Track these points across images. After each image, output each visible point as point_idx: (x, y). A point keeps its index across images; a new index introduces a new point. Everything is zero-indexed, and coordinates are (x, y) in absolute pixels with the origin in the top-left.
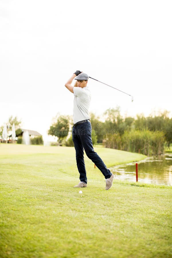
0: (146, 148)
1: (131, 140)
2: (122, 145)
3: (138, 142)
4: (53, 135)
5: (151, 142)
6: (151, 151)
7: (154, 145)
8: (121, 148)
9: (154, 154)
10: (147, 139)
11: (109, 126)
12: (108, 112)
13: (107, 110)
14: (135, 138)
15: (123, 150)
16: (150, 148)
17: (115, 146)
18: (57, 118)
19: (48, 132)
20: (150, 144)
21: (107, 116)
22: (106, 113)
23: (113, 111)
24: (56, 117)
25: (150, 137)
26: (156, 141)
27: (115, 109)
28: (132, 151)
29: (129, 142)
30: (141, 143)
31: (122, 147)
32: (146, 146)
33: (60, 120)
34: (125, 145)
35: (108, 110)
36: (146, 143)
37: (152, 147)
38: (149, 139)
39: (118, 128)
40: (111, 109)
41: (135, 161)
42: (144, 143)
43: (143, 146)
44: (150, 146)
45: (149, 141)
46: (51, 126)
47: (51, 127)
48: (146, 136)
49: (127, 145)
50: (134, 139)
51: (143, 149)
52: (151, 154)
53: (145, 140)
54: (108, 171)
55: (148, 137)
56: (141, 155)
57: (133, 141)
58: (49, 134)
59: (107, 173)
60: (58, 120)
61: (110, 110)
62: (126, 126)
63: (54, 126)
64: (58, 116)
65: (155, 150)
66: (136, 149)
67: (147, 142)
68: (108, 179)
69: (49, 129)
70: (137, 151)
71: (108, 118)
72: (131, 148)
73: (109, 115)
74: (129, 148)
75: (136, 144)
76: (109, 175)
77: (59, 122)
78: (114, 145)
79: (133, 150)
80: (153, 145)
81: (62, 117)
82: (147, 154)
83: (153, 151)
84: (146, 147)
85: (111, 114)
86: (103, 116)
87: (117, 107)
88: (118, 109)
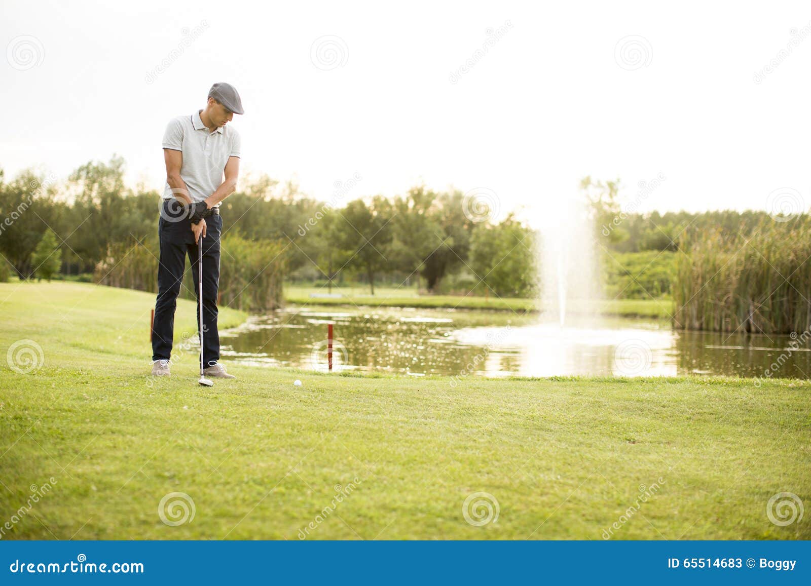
5: (248, 273)
9: (256, 305)
10: (237, 262)
12: (83, 174)
13: (81, 170)
16: (245, 289)
17: (138, 280)
20: (246, 279)
21: (79, 188)
22: (76, 178)
23: (99, 172)
27: (108, 165)
32: (232, 282)
35: (87, 169)
38: (241, 263)
40: (95, 164)
44: (246, 284)
45: (243, 270)
51: (224, 292)
52: (247, 308)
53: (232, 267)
55: (240, 257)
61: (91, 167)
62: (143, 220)
65: (258, 296)
67: (237, 270)
71: (84, 194)
73: (86, 184)
78: (132, 278)
80: (252, 281)
83: (255, 299)
84: (234, 286)
85: (93, 181)
86: (68, 188)
87: (112, 162)
88: (118, 167)
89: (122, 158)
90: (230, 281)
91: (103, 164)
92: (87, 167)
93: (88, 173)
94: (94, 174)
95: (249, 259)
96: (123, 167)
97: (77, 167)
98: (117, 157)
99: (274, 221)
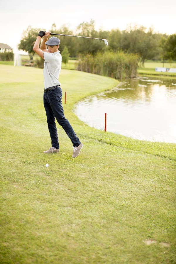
0: (119, 72)
1: (104, 63)
2: (95, 67)
3: (111, 65)
4: (23, 50)
5: (125, 65)
6: (124, 75)
7: (128, 68)
8: (94, 71)
9: (127, 77)
10: (121, 62)
11: (83, 41)
12: (81, 26)
13: (81, 24)
14: (109, 61)
15: (95, 73)
16: (123, 71)
17: (88, 67)
18: (28, 32)
19: (18, 47)
20: (124, 67)
21: (80, 31)
22: (79, 28)
23: (86, 25)
24: (27, 30)
25: (124, 60)
26: (130, 64)
27: (89, 23)
28: (105, 75)
29: (102, 64)
30: (115, 66)
31: (95, 69)
32: (119, 69)
33: (31, 34)
34: (97, 67)
35: (82, 24)
36: (119, 66)
37: (126, 70)
38: (122, 62)
39: (92, 44)
40: (85, 23)
41: (107, 90)
42: (117, 66)
43: (117, 69)
44: (123, 69)
45: (123, 64)
46: (22, 39)
47: (22, 41)
48: (119, 59)
49: (100, 68)
50: (107, 62)
51: (116, 72)
52: (124, 78)
53: (119, 63)
54: (77, 139)
55: (122, 60)
56: (114, 80)
57: (106, 64)
58: (19, 48)
59: (76, 141)
60: (29, 34)
63: (25, 40)
64: (29, 30)
65: (128, 73)
66: (109, 71)
67: (121, 65)
68: (76, 148)
69: (20, 43)
70: (110, 75)
71: (82, 32)
72: (104, 71)
73: (83, 30)
74: (102, 71)
75: (109, 67)
76: (78, 143)
77: (30, 36)
78: (86, 66)
79: (106, 73)
80: (126, 68)
81: (33, 31)
82: (120, 77)
83: (127, 74)
84: (119, 70)
85: (85, 28)
86: (77, 31)
87: (91, 22)
88: (93, 24)
89: (94, 21)
90: (118, 68)
91: (88, 23)
92: (83, 24)
93: (83, 26)
94: (85, 26)
95: (125, 60)
96: (94, 23)
97: (80, 24)
98: (92, 20)
99: (145, 42)
